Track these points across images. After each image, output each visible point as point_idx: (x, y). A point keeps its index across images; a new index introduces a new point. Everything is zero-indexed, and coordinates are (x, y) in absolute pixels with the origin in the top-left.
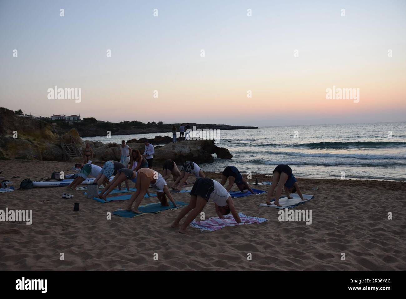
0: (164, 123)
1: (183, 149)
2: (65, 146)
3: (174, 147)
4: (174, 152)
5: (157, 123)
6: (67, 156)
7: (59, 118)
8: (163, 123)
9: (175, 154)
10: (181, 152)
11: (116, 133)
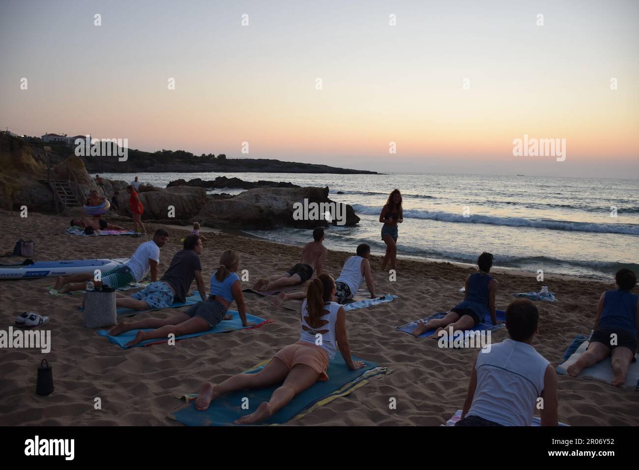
0: (228, 157)
1: (274, 202)
2: (57, 185)
3: (257, 198)
4: (259, 207)
5: (216, 156)
6: (60, 204)
7: (55, 139)
8: (226, 158)
9: (261, 211)
10: (270, 207)
11: (149, 168)
